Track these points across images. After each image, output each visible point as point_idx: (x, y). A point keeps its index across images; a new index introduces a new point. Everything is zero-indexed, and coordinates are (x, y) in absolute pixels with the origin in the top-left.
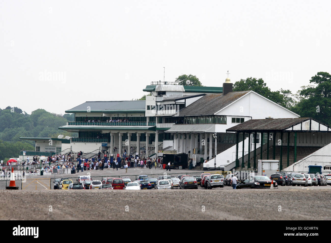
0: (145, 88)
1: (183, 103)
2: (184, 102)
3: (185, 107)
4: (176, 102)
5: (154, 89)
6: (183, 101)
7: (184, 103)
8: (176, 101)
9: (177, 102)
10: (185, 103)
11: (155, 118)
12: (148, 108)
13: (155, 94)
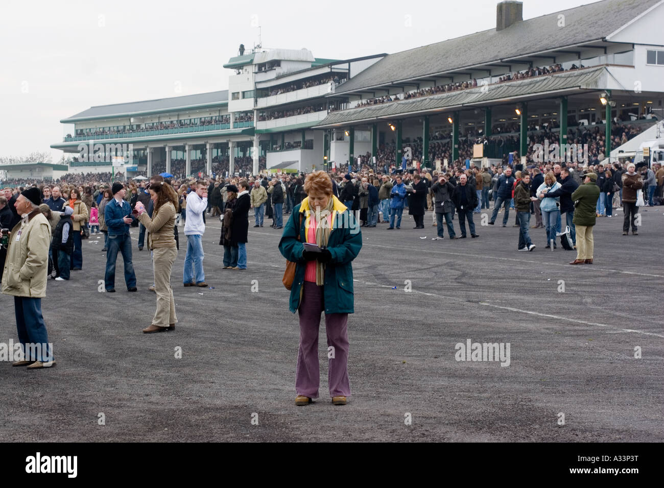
0: (227, 63)
1: (346, 69)
2: (348, 68)
3: (349, 79)
4: (331, 69)
5: (252, 61)
6: (346, 66)
7: (347, 71)
8: (333, 67)
10: (349, 70)
11: (252, 112)
12: (235, 96)
13: (252, 69)
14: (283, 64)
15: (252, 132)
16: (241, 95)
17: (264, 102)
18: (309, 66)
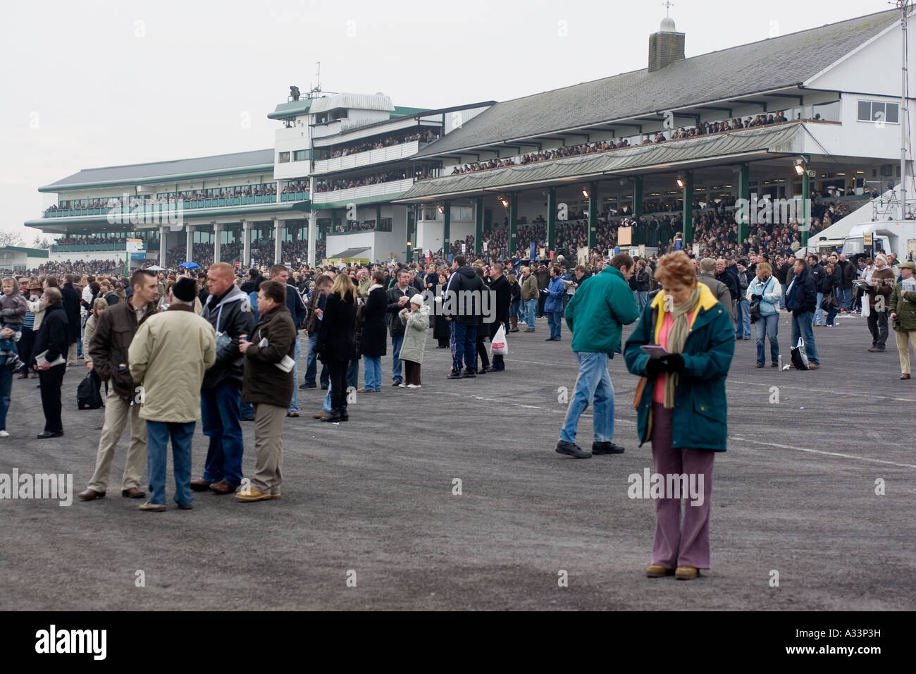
0: (272, 111)
1: (439, 122)
2: (441, 120)
3: (444, 135)
4: (419, 121)
5: (308, 109)
6: (439, 118)
7: (441, 125)
8: (421, 118)
9: (423, 121)
10: (443, 123)
11: (306, 179)
12: (284, 157)
13: (306, 121)
14: (350, 114)
15: (307, 206)
16: (292, 156)
17: (324, 167)
18: (387, 117)
